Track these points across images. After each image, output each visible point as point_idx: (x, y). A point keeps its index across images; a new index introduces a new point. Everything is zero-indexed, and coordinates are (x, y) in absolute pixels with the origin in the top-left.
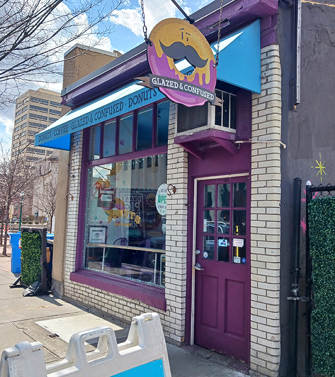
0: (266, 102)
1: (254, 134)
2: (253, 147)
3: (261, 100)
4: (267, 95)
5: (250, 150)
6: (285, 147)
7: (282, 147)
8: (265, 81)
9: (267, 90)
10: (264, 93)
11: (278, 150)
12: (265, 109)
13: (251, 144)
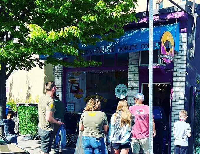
0: (181, 56)
1: (175, 68)
2: (174, 73)
3: (179, 55)
4: (181, 53)
5: (173, 74)
6: (187, 74)
7: (186, 74)
8: (181, 47)
9: (181, 51)
10: (180, 52)
11: (185, 75)
12: (181, 58)
13: (173, 71)
